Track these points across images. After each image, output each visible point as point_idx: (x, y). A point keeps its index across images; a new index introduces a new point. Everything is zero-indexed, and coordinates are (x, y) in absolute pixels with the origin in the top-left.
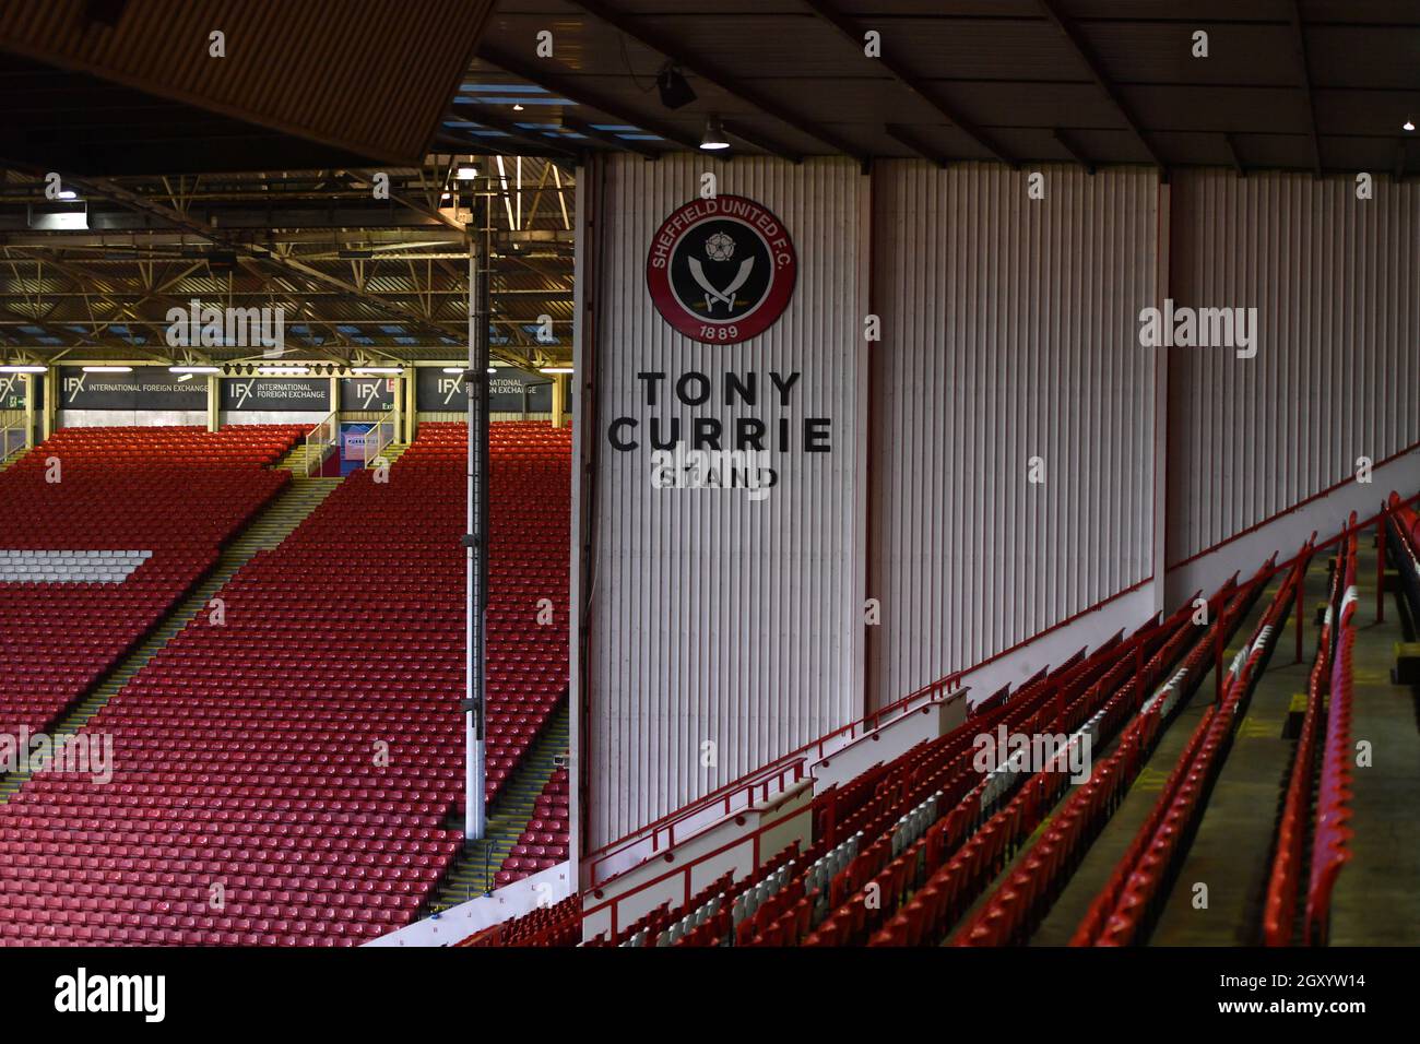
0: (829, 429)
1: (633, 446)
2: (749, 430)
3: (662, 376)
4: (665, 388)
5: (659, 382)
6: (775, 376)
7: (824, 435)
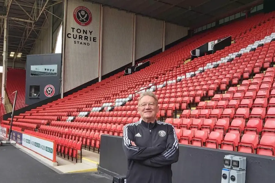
0: (96, 39)
1: (70, 37)
2: (86, 38)
3: (75, 29)
4: (75, 30)
5: (74, 29)
6: (89, 31)
7: (95, 40)
